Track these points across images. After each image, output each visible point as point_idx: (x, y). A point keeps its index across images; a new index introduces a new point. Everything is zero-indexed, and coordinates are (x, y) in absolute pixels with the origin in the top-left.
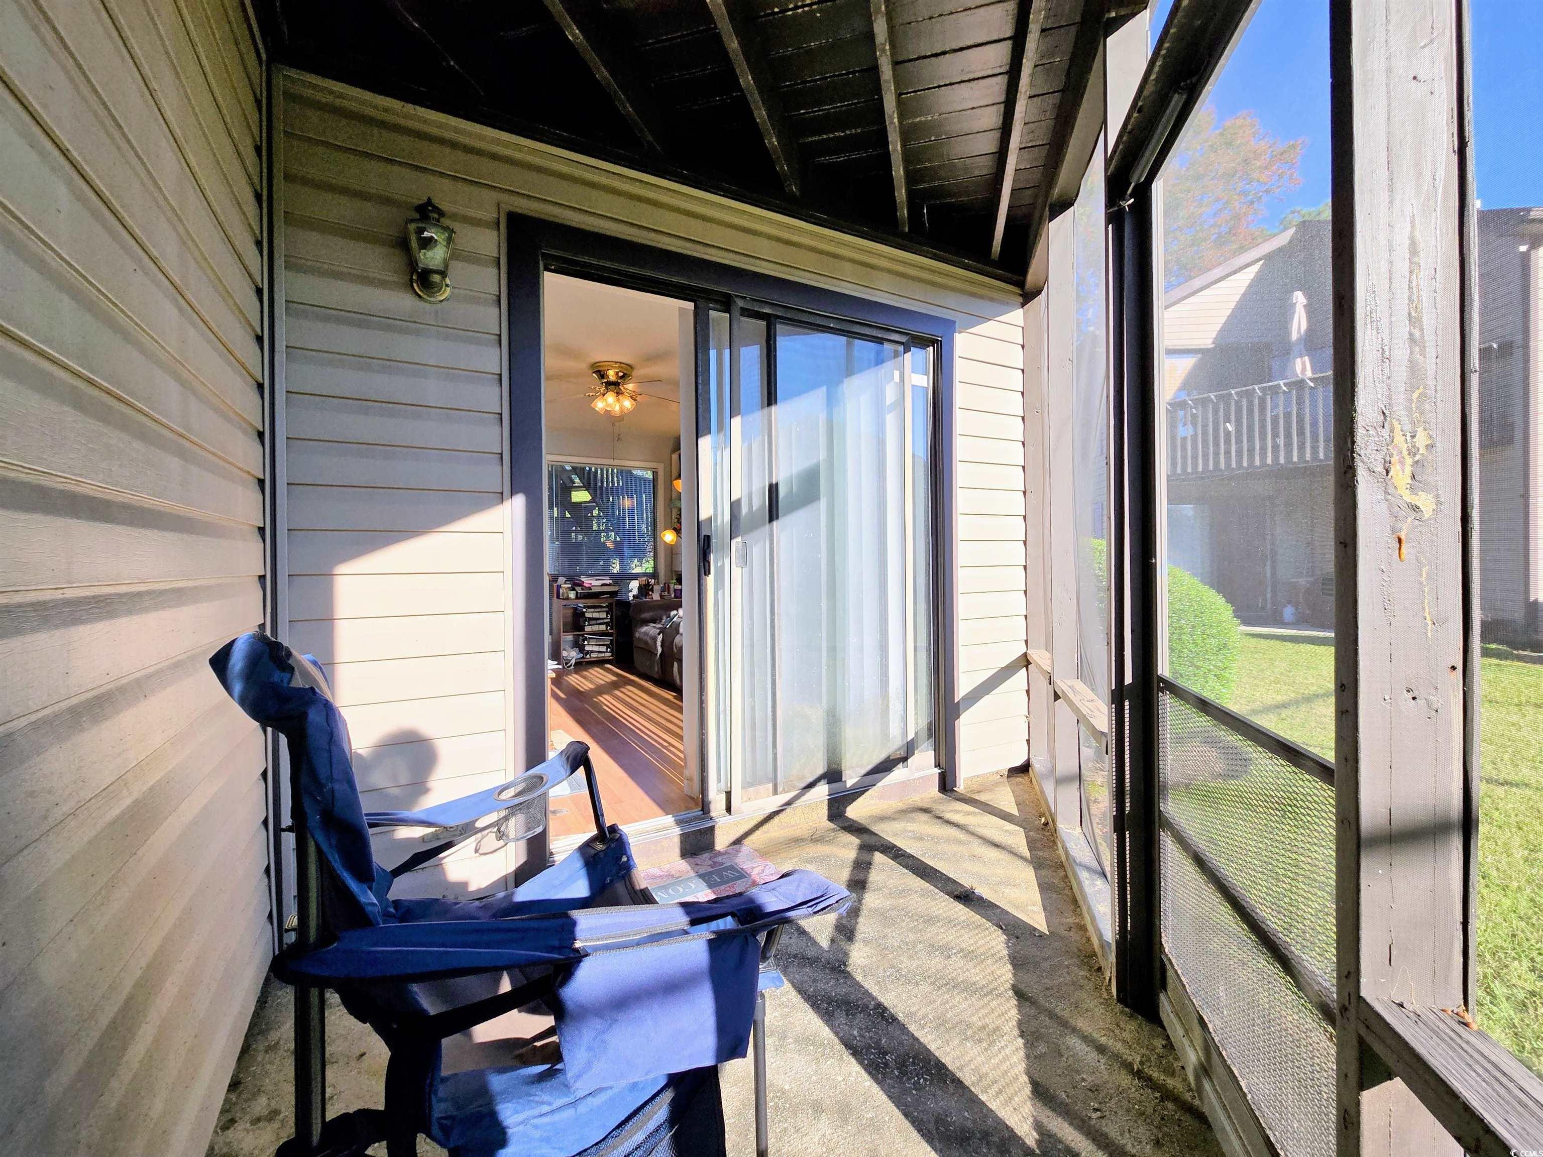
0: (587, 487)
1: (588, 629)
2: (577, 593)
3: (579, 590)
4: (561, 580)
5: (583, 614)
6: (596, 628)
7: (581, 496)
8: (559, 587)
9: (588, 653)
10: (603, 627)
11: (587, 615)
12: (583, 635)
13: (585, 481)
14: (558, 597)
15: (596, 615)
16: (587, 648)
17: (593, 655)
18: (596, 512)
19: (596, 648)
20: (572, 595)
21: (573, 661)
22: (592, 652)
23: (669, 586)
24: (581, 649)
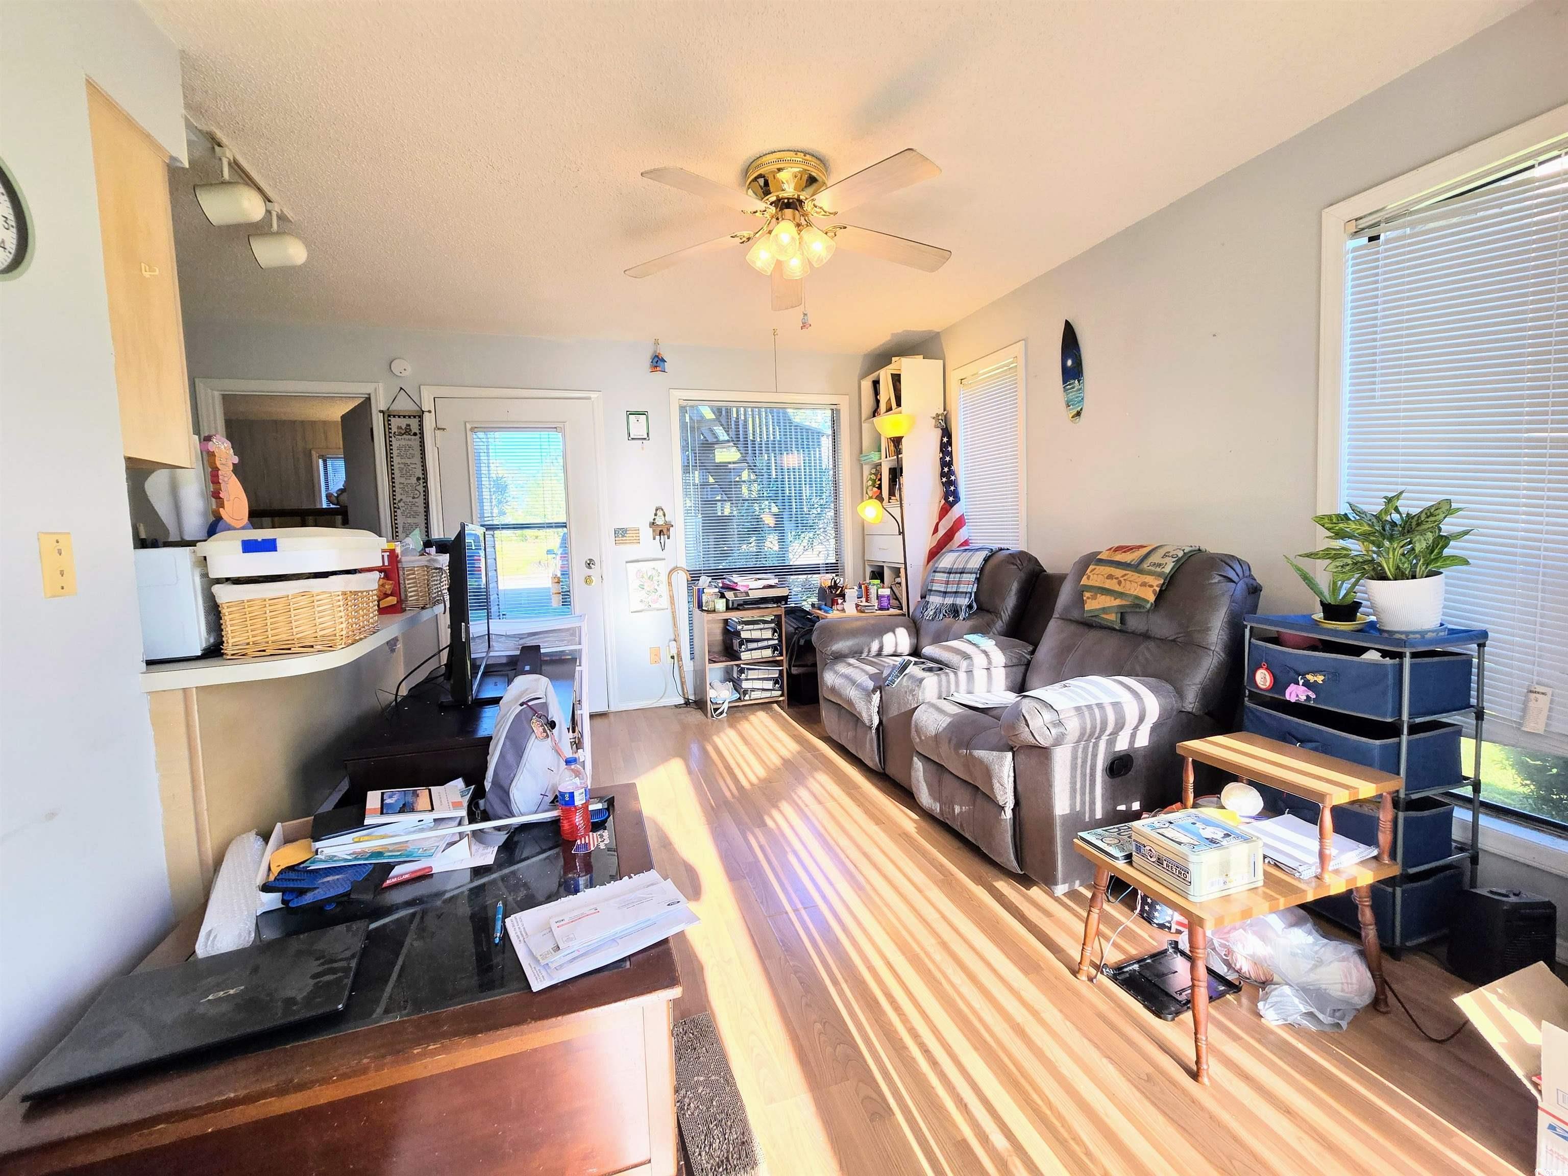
0: (735, 441)
1: (745, 656)
2: (727, 601)
3: (730, 595)
4: (704, 581)
5: (737, 634)
6: (757, 655)
7: (726, 455)
8: (701, 592)
9: (745, 692)
10: (768, 653)
11: (744, 635)
12: (738, 666)
13: (732, 433)
14: (700, 606)
15: (756, 635)
16: (745, 685)
17: (755, 695)
18: (745, 475)
19: (758, 685)
20: (721, 605)
21: (725, 706)
22: (753, 690)
23: (867, 589)
24: (737, 686)
